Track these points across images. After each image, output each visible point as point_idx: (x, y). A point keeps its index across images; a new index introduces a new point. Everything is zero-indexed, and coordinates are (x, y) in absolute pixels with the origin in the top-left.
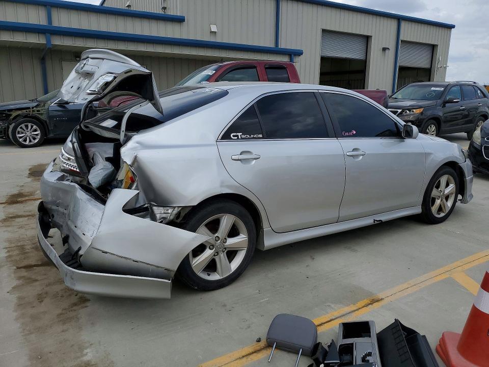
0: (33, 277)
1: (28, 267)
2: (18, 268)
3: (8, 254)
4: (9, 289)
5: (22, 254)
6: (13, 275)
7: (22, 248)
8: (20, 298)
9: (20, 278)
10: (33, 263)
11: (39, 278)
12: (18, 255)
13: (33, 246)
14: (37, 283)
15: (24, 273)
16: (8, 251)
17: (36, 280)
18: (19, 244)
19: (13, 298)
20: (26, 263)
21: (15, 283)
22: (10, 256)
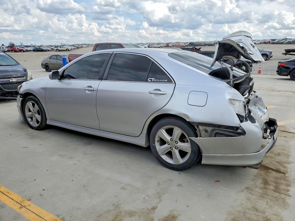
0: (278, 164)
1: (278, 171)
2: (284, 174)
3: (289, 188)
4: (292, 164)
5: (278, 183)
6: (289, 170)
7: (277, 189)
8: (288, 158)
9: (285, 167)
10: (274, 173)
11: (275, 162)
12: (282, 184)
13: (267, 186)
14: (277, 160)
15: (282, 169)
16: (288, 191)
17: (277, 162)
18: (277, 194)
19: (291, 159)
20: (279, 175)
21: (288, 166)
22: (288, 185)
